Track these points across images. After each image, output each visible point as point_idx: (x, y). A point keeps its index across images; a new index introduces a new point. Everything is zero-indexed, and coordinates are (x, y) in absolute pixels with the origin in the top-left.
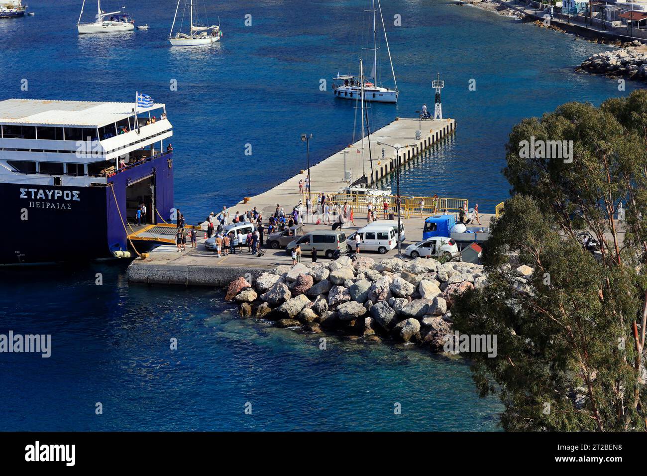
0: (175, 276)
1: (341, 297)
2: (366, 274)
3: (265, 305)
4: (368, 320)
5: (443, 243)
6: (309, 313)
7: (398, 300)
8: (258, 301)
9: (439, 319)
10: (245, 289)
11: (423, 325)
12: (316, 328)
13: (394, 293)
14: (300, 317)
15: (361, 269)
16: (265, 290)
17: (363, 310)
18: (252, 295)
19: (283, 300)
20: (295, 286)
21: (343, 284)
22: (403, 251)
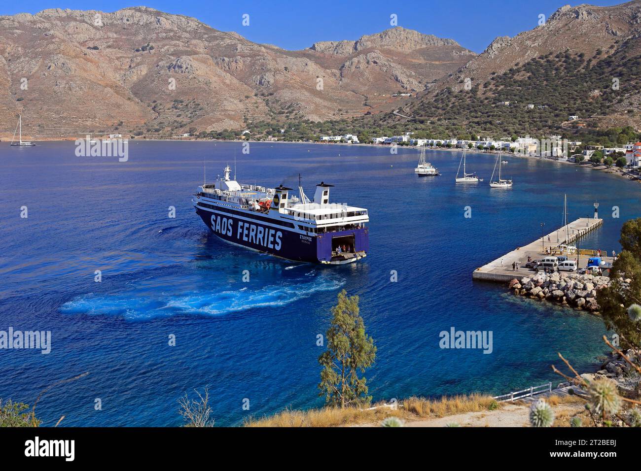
0: (490, 277)
1: (554, 288)
2: (564, 279)
3: (524, 290)
4: (564, 298)
5: (596, 268)
6: (541, 294)
7: (577, 290)
8: (522, 288)
9: (593, 299)
10: (517, 283)
11: (586, 301)
12: (544, 299)
13: (575, 288)
14: (538, 295)
15: (562, 277)
16: (524, 284)
17: (563, 294)
18: (519, 286)
19: (531, 288)
20: (536, 283)
21: (555, 283)
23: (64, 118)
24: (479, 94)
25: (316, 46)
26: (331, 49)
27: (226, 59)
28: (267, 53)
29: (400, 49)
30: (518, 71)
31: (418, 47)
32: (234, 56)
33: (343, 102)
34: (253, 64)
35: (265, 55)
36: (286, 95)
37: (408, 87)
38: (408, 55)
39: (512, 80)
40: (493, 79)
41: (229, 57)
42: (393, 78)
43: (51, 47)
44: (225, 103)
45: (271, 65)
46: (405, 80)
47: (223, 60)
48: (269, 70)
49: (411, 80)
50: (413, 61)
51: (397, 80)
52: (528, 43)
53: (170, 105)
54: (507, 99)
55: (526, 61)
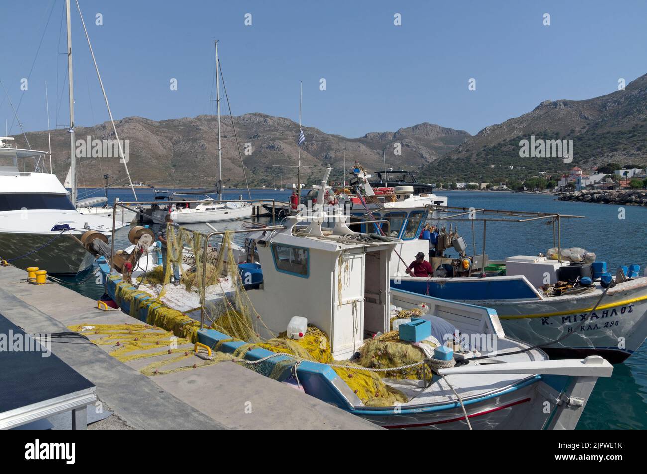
24: (473, 161)
25: (368, 136)
26: (377, 137)
27: (305, 143)
28: (333, 139)
30: (505, 145)
34: (323, 146)
38: (432, 141)
39: (499, 151)
40: (484, 150)
41: (307, 142)
42: (419, 155)
45: (334, 146)
48: (332, 149)
50: (436, 145)
52: (515, 125)
53: (263, 170)
54: (493, 164)
55: (512, 138)
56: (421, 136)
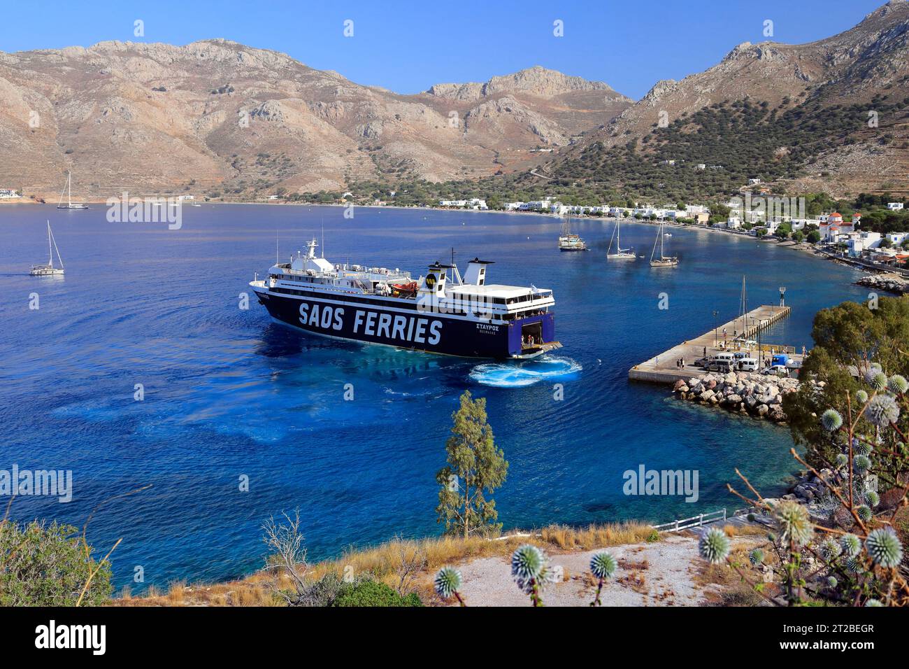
0: (650, 378)
1: (729, 392)
2: (742, 381)
3: (693, 393)
4: (743, 404)
5: (781, 368)
6: (714, 399)
7: (758, 395)
8: (689, 392)
9: (778, 406)
10: (683, 385)
11: (769, 408)
12: (717, 406)
13: (755, 392)
14: (709, 400)
15: (740, 379)
16: (693, 387)
17: (740, 399)
18: (686, 389)
19: (701, 392)
20: (707, 385)
21: (731, 386)
22: (762, 372)
23: (123, 175)
24: (638, 151)
25: (435, 89)
26: (453, 93)
27: (324, 104)
28: (374, 97)
29: (539, 94)
30: (686, 122)
31: (562, 92)
32: (333, 100)
33: (468, 158)
34: (356, 111)
35: (372, 99)
36: (397, 149)
37: (549, 140)
38: (549, 101)
39: (678, 133)
40: (654, 132)
41: (327, 102)
42: (529, 129)
43: (108, 87)
44: (322, 158)
45: (379, 112)
46: (544, 132)
47: (320, 105)
48: (376, 118)
49: (552, 132)
50: (556, 108)
51: (535, 132)
52: (699, 88)
53: (254, 160)
54: (672, 158)
55: (696, 111)
56: (529, 92)
